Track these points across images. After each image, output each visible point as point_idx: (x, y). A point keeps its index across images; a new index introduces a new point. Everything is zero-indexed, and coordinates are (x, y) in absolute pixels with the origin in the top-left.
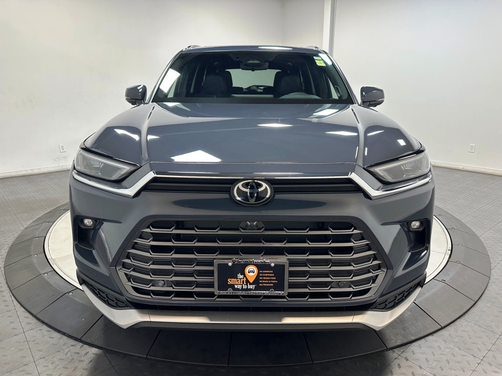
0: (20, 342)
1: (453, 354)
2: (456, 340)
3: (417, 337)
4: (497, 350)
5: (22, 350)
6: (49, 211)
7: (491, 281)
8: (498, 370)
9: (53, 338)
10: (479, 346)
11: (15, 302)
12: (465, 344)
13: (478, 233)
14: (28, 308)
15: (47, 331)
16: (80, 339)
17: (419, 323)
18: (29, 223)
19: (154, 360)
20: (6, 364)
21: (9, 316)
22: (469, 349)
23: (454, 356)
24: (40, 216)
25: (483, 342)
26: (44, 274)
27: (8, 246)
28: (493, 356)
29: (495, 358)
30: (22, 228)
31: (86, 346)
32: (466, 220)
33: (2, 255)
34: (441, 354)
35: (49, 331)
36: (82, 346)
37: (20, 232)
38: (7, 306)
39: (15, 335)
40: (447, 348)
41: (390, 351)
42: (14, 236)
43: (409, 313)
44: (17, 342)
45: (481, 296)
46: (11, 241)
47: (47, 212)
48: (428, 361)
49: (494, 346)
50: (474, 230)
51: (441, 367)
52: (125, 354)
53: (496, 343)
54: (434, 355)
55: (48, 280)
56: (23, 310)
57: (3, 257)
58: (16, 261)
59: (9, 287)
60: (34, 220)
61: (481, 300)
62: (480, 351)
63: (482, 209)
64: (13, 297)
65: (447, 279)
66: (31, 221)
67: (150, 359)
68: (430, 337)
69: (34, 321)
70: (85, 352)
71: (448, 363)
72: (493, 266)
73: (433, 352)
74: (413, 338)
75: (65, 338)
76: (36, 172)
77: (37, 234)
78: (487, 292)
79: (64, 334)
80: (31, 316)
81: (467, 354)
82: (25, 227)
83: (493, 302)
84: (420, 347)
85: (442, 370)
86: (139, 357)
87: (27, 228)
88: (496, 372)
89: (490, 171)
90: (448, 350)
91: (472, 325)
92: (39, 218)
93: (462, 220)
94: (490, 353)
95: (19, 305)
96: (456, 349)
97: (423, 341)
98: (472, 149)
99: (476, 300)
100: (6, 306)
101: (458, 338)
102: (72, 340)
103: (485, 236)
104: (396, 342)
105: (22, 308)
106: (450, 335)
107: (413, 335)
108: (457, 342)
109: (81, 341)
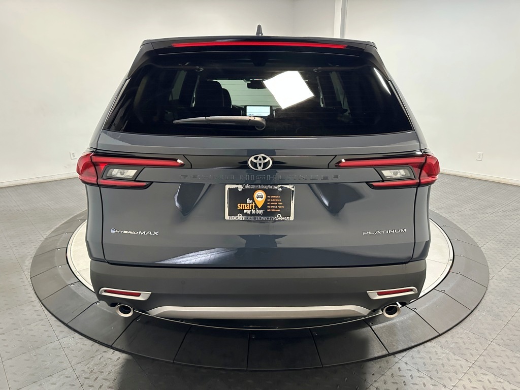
0: (56, 349)
1: (448, 359)
2: (451, 346)
3: (417, 344)
4: (488, 355)
5: (59, 356)
6: (66, 221)
7: (488, 291)
8: (487, 373)
9: (86, 345)
10: (471, 351)
11: (46, 312)
12: (460, 349)
13: (480, 244)
14: (59, 318)
15: (80, 339)
16: (111, 346)
17: (419, 330)
18: (48, 233)
19: (180, 364)
20: (46, 368)
21: (42, 325)
22: (462, 354)
23: (449, 360)
24: (58, 226)
25: (476, 348)
26: (71, 284)
27: (30, 256)
28: (484, 361)
29: (486, 362)
30: (42, 239)
31: (117, 352)
32: (470, 230)
33: (27, 266)
34: (438, 359)
35: (82, 339)
36: (114, 352)
37: (40, 243)
38: (40, 315)
39: (51, 343)
40: (443, 353)
41: (392, 356)
42: (35, 247)
43: (410, 322)
44: (53, 349)
45: (477, 305)
46: (33, 252)
47: (64, 222)
48: (425, 365)
49: (486, 351)
50: (476, 241)
51: (436, 370)
52: (154, 359)
53: (488, 349)
54: (431, 359)
55: (75, 291)
56: (55, 319)
57: (28, 268)
58: (42, 272)
59: (38, 297)
60: (53, 230)
61: (477, 309)
62: (472, 355)
63: (486, 219)
64: (43, 307)
65: (447, 289)
66: (50, 232)
67: (177, 364)
68: (429, 344)
69: (67, 329)
70: (117, 358)
71: (443, 366)
72: (491, 276)
73: (430, 357)
74: (413, 344)
75: (97, 345)
76: (47, 179)
77: (58, 245)
78: (483, 301)
79: (95, 341)
80: (62, 325)
81: (460, 359)
82: (45, 237)
83: (488, 311)
84: (419, 353)
85: (438, 373)
86: (166, 362)
87: (47, 239)
88: (485, 374)
89: (497, 180)
90: (444, 355)
91: (468, 332)
92: (57, 228)
93: (466, 231)
94: (482, 358)
95: (50, 315)
96: (451, 354)
97: (421, 347)
98: (479, 157)
99: (472, 309)
100: (38, 315)
101: (454, 344)
102: (104, 347)
103: (486, 246)
104: (398, 348)
105: (53, 317)
106: (446, 341)
107: (413, 342)
108: (452, 348)
109: (112, 348)
